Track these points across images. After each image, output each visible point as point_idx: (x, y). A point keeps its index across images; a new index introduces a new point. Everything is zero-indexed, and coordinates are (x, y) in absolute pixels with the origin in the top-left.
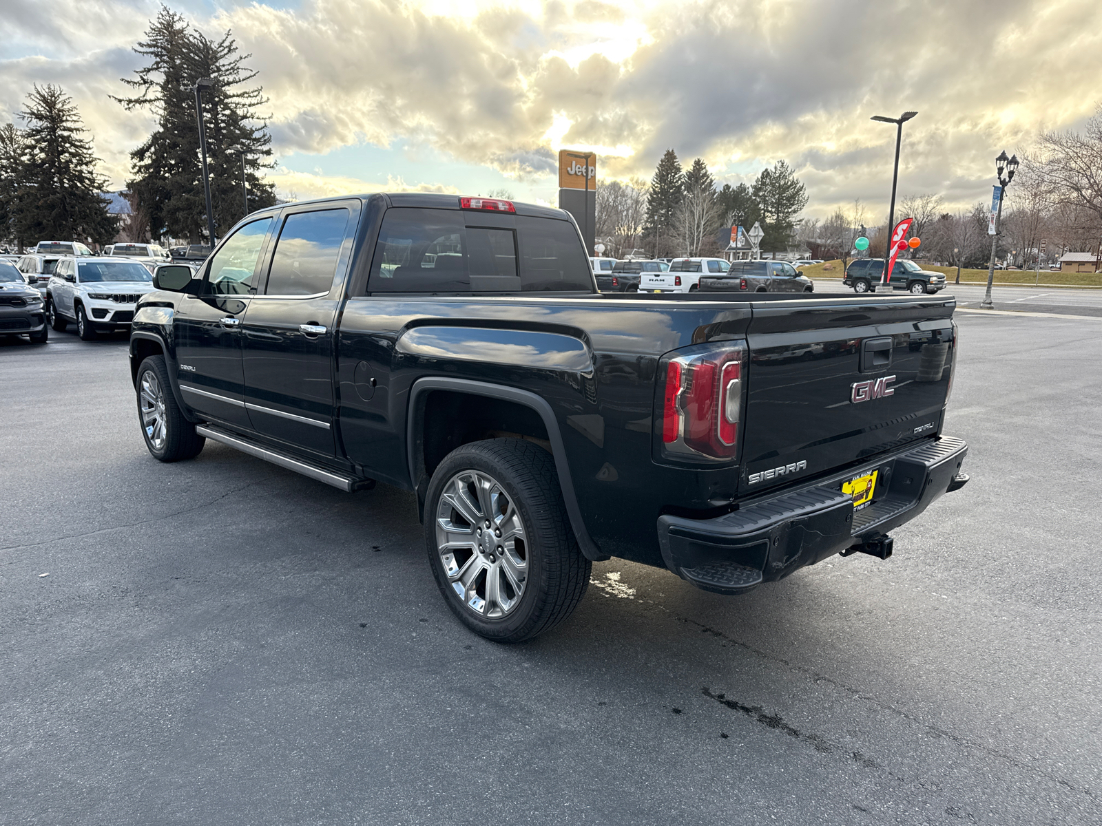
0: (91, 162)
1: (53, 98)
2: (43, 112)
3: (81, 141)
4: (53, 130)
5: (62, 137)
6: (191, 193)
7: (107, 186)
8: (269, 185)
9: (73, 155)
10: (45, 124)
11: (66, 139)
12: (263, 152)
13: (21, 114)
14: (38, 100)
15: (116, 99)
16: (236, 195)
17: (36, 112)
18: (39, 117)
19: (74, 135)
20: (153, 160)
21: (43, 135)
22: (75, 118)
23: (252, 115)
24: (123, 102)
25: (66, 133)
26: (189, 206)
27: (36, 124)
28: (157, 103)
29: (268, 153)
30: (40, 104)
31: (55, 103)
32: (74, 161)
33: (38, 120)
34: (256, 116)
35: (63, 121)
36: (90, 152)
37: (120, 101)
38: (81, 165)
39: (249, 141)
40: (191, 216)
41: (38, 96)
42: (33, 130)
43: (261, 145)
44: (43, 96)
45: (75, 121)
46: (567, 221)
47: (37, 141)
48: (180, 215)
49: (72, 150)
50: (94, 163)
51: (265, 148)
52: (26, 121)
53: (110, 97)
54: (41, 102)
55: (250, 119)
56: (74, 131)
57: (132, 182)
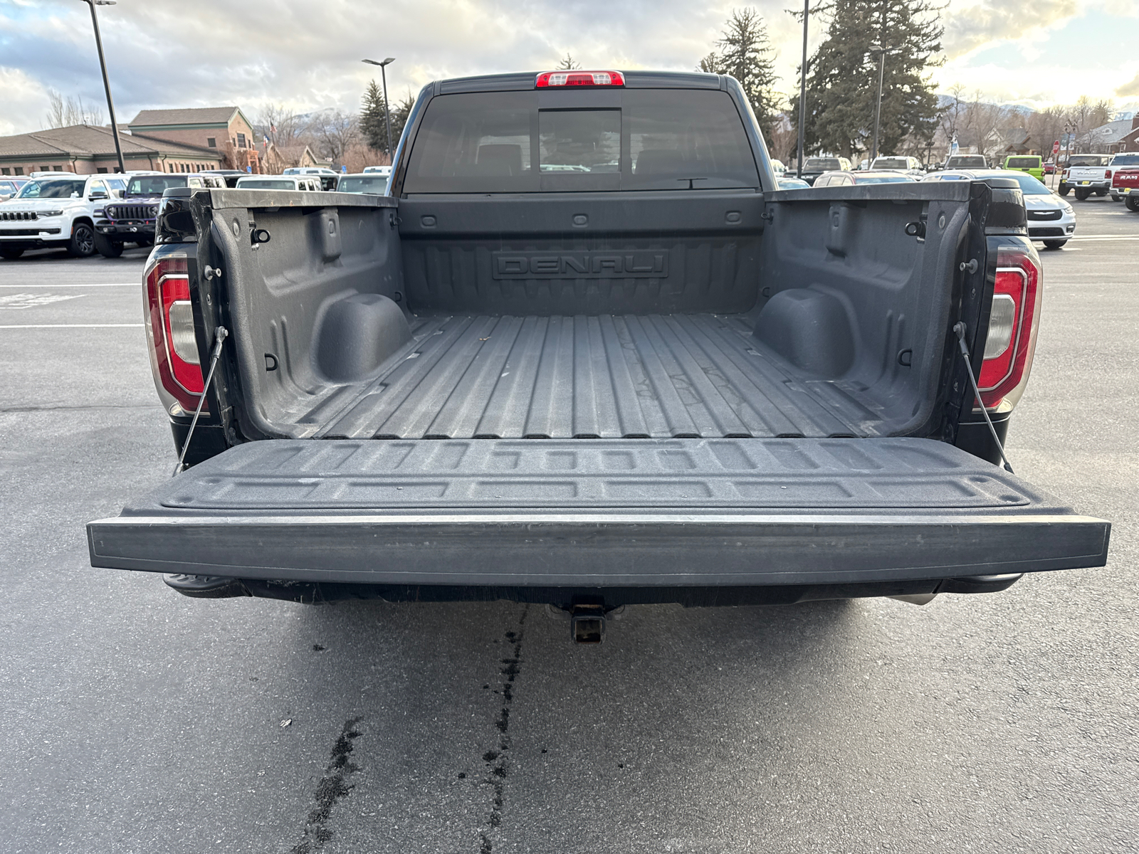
0: (769, 81)
1: (747, 22)
2: (737, 37)
3: (764, 61)
4: (743, 52)
5: (749, 59)
6: (846, 104)
7: (781, 104)
8: (932, 86)
9: (756, 76)
10: (737, 48)
11: (753, 60)
12: (931, 49)
13: (718, 42)
14: (734, 26)
15: (791, 12)
16: (891, 102)
17: (731, 38)
18: (733, 42)
19: (760, 56)
20: (816, 72)
21: (734, 58)
22: (762, 38)
23: (926, 6)
24: (797, 15)
25: (752, 55)
26: (842, 117)
27: (731, 49)
28: (828, 11)
29: (937, 48)
30: (735, 29)
31: (746, 26)
32: (757, 82)
33: (731, 45)
34: (930, 7)
35: (751, 43)
36: (771, 70)
37: (795, 14)
38: (762, 85)
39: (918, 38)
40: (841, 128)
41: (735, 21)
42: (727, 56)
43: (930, 41)
44: (739, 21)
45: (762, 42)
46: (720, 90)
47: (728, 66)
48: (830, 128)
49: (756, 71)
50: (772, 82)
51: (934, 43)
52: (722, 47)
53: (786, 11)
54: (736, 27)
55: (923, 11)
56: (760, 52)
57: (795, 97)
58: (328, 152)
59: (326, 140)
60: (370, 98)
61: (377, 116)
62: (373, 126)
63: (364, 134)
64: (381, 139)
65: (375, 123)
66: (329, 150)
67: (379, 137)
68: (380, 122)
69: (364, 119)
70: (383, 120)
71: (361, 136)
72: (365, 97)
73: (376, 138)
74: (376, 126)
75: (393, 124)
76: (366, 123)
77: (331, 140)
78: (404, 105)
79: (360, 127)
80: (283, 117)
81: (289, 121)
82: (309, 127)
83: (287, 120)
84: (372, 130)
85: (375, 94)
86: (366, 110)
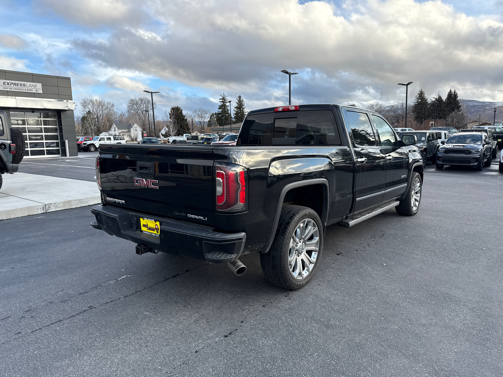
58: (396, 121)
59: (395, 116)
60: (419, 97)
61: (421, 105)
62: (418, 109)
63: (414, 113)
64: (421, 115)
65: (420, 108)
66: (396, 120)
67: (421, 114)
68: (422, 108)
69: (415, 106)
70: (424, 107)
71: (412, 114)
72: (416, 97)
73: (419, 114)
74: (420, 110)
75: (429, 108)
76: (415, 108)
77: (398, 116)
78: (435, 99)
79: (412, 110)
80: (378, 107)
81: (380, 109)
82: (388, 111)
83: (379, 108)
84: (418, 111)
85: (422, 95)
86: (416, 102)
